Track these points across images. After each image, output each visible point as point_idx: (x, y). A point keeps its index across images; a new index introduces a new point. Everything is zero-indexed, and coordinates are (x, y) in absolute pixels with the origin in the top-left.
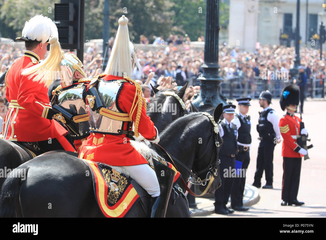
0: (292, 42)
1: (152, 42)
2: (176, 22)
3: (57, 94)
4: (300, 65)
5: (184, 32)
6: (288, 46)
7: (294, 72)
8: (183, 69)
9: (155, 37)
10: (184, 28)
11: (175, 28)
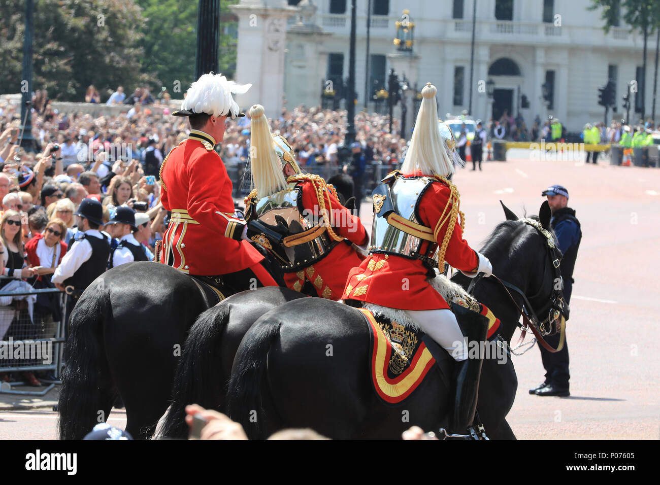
0: (343, 102)
1: (105, 99)
2: (145, 66)
3: (254, 202)
4: (355, 141)
5: (159, 83)
6: (336, 108)
7: (344, 152)
8: (158, 146)
9: (110, 91)
10: (160, 77)
11: (145, 76)
